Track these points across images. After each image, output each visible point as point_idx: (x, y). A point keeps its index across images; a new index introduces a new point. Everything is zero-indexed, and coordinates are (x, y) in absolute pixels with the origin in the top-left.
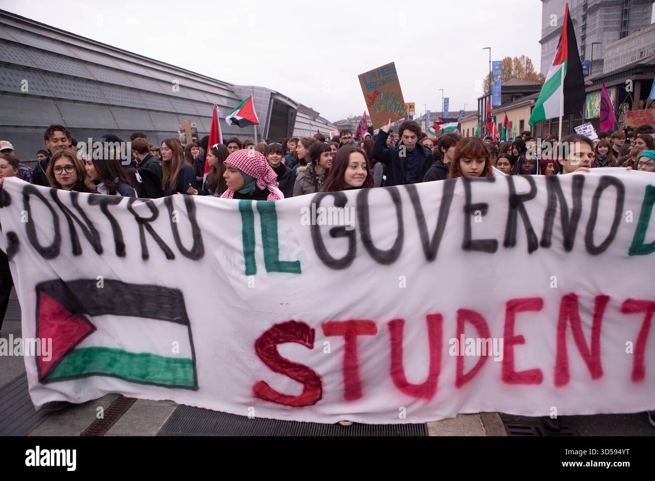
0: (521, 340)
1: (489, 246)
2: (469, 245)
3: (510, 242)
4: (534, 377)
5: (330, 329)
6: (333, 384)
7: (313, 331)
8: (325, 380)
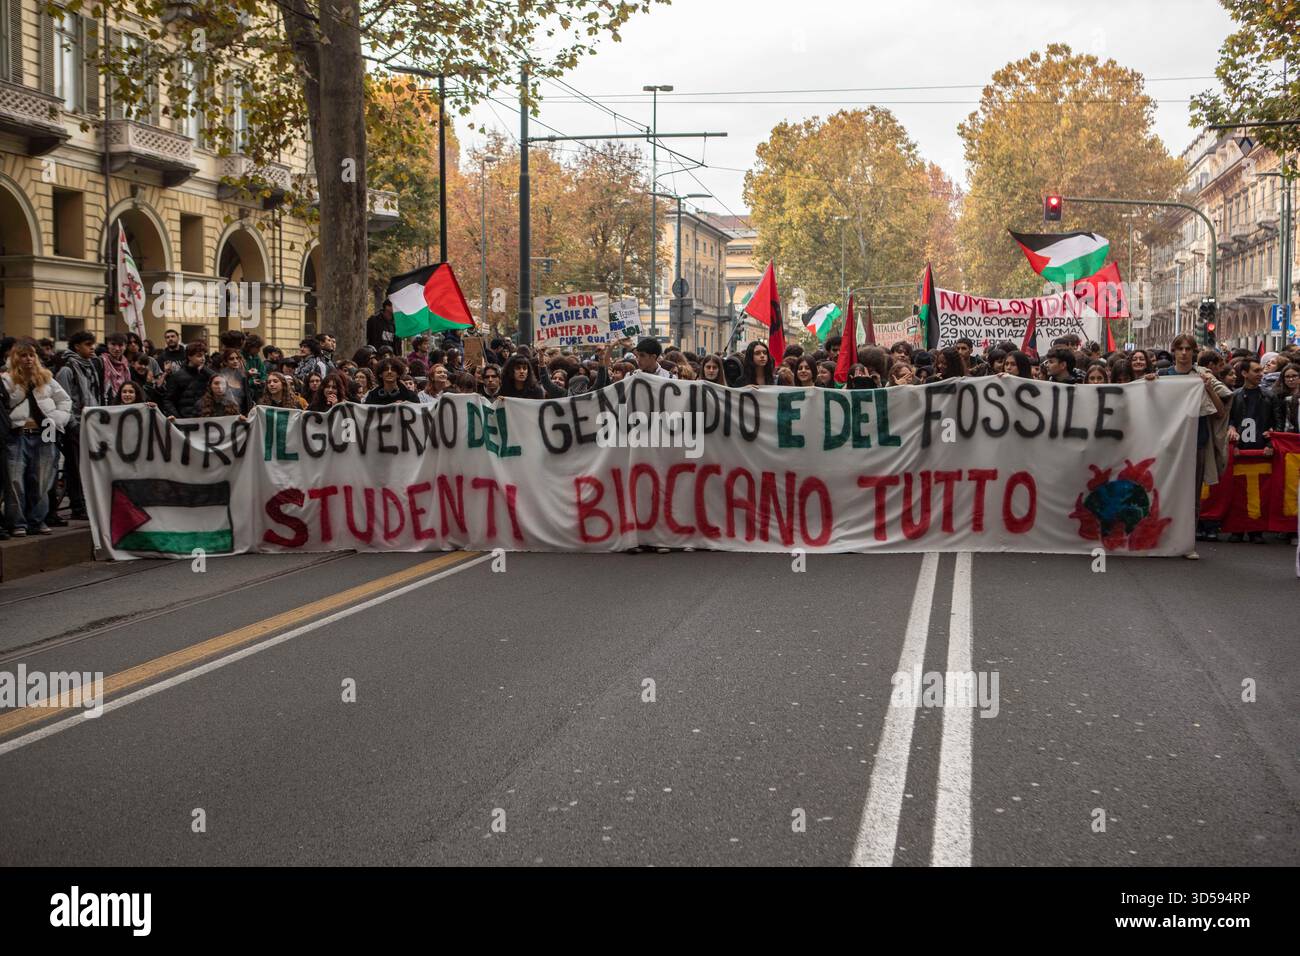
0: (423, 511)
1: (393, 450)
2: (383, 449)
3: (405, 448)
4: (431, 533)
5: (313, 494)
6: (314, 529)
7: (303, 495)
8: (309, 527)
